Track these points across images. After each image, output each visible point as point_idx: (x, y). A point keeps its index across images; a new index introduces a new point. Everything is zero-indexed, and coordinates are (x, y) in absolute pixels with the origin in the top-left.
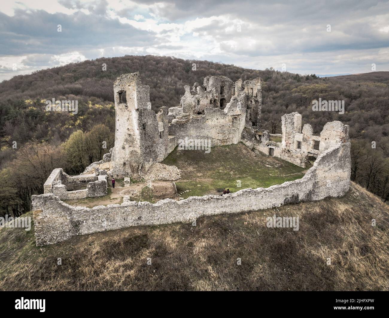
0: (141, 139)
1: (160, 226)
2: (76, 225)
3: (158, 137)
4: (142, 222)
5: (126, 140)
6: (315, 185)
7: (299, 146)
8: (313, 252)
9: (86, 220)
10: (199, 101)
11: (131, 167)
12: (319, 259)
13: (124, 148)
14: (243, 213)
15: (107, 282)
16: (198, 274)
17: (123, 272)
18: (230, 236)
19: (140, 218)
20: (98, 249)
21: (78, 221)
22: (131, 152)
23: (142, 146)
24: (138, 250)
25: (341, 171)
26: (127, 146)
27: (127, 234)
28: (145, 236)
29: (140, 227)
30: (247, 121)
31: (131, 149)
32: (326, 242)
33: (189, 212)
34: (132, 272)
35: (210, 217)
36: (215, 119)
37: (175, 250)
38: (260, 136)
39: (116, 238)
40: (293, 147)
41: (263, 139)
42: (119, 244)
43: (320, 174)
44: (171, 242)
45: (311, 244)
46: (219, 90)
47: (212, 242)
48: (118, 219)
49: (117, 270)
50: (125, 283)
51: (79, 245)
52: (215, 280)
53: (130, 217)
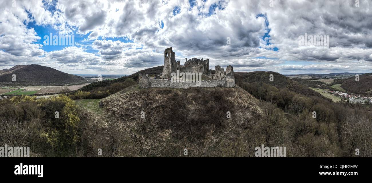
0: (171, 67)
1: (176, 89)
2: (150, 84)
3: (177, 69)
4: (170, 87)
5: (167, 67)
6: (226, 82)
7: (221, 75)
8: (227, 98)
9: (153, 83)
10: (190, 63)
11: (168, 76)
12: (229, 100)
13: (166, 70)
14: (204, 87)
15: (157, 99)
16: (189, 103)
17: (162, 98)
18: (200, 93)
19: (169, 85)
20: (155, 91)
21: (151, 83)
22: (168, 71)
23: (171, 69)
24: (168, 93)
25: (232, 79)
26: (167, 69)
27: (165, 89)
28: (171, 90)
29: (169, 88)
30: (205, 69)
31: (168, 70)
32: (231, 96)
33: (186, 85)
34: (165, 99)
35: (193, 88)
36: (195, 67)
37: (181, 95)
38: (209, 74)
39: (161, 89)
40: (219, 75)
41: (210, 74)
42: (162, 91)
43: (227, 79)
44: (180, 93)
45: (227, 97)
46: (196, 61)
47: (194, 94)
48: (162, 84)
49: (160, 97)
50: (163, 102)
51: (150, 89)
52: (195, 105)
53: (166, 84)
